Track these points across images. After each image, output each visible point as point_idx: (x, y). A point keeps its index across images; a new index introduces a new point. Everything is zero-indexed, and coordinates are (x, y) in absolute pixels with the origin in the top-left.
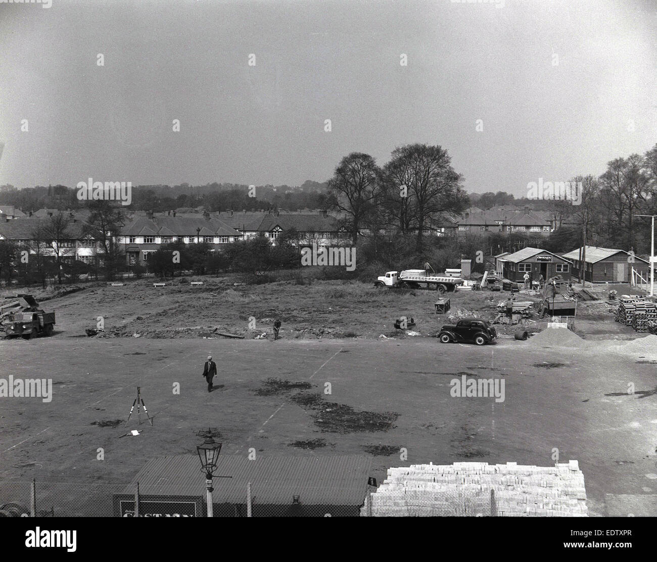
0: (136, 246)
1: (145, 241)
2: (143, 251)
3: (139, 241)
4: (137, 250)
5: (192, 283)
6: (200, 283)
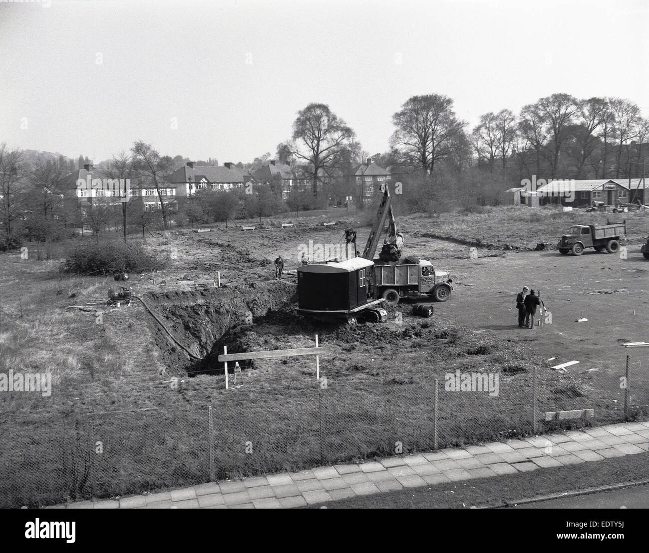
2: (95, 204)
4: (89, 204)
5: (283, 225)
6: (290, 225)
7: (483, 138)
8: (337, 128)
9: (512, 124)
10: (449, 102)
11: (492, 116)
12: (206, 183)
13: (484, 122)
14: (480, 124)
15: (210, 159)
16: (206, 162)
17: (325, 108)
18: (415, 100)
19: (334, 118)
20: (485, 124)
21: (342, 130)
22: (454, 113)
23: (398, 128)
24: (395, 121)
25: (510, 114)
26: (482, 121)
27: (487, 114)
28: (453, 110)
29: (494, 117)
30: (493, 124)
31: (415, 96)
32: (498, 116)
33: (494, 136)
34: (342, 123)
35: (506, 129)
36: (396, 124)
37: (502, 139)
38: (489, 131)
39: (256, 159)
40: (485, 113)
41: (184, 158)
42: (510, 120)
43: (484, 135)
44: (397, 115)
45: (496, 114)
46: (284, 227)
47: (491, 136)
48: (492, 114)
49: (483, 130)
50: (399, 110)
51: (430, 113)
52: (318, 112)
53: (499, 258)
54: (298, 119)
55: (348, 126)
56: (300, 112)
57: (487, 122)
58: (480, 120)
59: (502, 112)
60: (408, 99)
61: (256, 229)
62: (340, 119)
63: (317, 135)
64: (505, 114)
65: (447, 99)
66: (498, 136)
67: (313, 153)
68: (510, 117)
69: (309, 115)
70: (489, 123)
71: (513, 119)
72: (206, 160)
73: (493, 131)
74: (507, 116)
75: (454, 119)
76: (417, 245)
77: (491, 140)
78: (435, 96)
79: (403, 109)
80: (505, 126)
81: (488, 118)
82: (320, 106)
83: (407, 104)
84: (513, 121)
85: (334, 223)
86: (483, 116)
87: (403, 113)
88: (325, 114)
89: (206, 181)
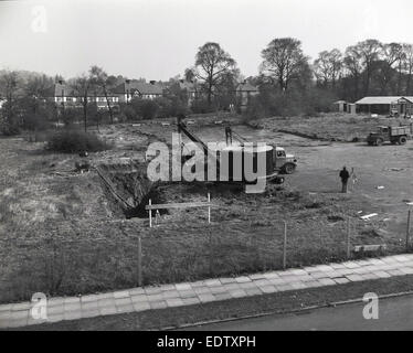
6: (193, 122)
8: (225, 59)
9: (340, 58)
10: (299, 43)
15: (141, 78)
16: (138, 80)
17: (217, 45)
18: (276, 41)
19: (223, 52)
20: (322, 58)
21: (228, 60)
22: (302, 51)
23: (265, 59)
24: (263, 55)
25: (338, 52)
26: (320, 56)
29: (328, 53)
32: (331, 53)
34: (228, 56)
35: (335, 62)
37: (333, 68)
38: (324, 63)
39: (171, 79)
40: (322, 51)
41: (124, 77)
42: (338, 56)
43: (321, 66)
44: (264, 51)
47: (325, 66)
48: (326, 51)
49: (320, 62)
50: (265, 48)
51: (286, 50)
52: (213, 48)
53: (328, 146)
54: (199, 52)
55: (232, 58)
56: (200, 48)
61: (170, 124)
62: (227, 53)
63: (211, 63)
64: (335, 52)
65: (297, 41)
66: (330, 67)
67: (208, 75)
69: (206, 50)
70: (325, 58)
73: (327, 63)
75: (302, 54)
76: (275, 137)
77: (325, 69)
78: (289, 39)
79: (268, 47)
81: (324, 54)
82: (213, 44)
83: (271, 44)
85: (221, 122)
87: (268, 50)
88: (216, 49)
89: (138, 93)
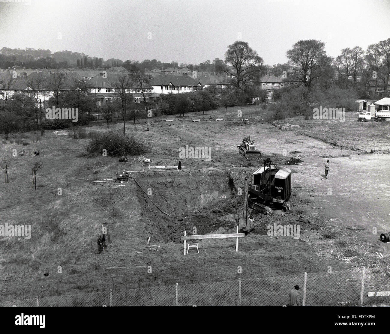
0: (101, 94)
1: (107, 92)
2: (105, 97)
3: (103, 91)
4: (102, 97)
5: (217, 119)
6: (221, 119)
7: (342, 63)
8: (252, 57)
9: (361, 56)
10: (323, 45)
11: (349, 50)
12: (171, 86)
13: (344, 54)
14: (341, 55)
15: (173, 62)
16: (171, 63)
17: (245, 45)
18: (301, 43)
19: (251, 51)
20: (344, 55)
21: (255, 58)
22: (325, 52)
23: (290, 60)
24: (288, 55)
25: (360, 49)
26: (343, 53)
27: (346, 49)
28: (324, 50)
29: (350, 50)
30: (349, 56)
31: (302, 40)
32: (353, 50)
33: (350, 63)
34: (256, 54)
35: (357, 58)
36: (289, 57)
37: (354, 65)
38: (347, 59)
39: (201, 64)
40: (345, 48)
41: (158, 61)
42: (360, 54)
43: (343, 62)
44: (289, 52)
45: (351, 49)
46: (218, 120)
47: (348, 63)
48: (349, 49)
49: (343, 58)
50: (291, 48)
51: (310, 52)
52: (241, 46)
53: (347, 158)
54: (229, 51)
55: (259, 56)
56: (230, 46)
57: (346, 54)
58: (341, 52)
59: (356, 48)
60: (297, 42)
61: (201, 121)
62: (254, 51)
63: (240, 61)
64: (357, 49)
65: (321, 43)
66: (352, 63)
67: (237, 72)
68: (361, 51)
69: (236, 48)
70: (347, 54)
71: (362, 53)
72: (170, 62)
73: (349, 59)
74: (359, 50)
75: (325, 55)
76: (298, 142)
77: (347, 65)
78: (314, 41)
79: (293, 48)
80: (357, 57)
81: (346, 51)
82: (243, 43)
83: (296, 45)
84: (362, 54)
85: (248, 119)
86: (343, 50)
87: (294, 51)
88: (245, 48)
89: (171, 85)
